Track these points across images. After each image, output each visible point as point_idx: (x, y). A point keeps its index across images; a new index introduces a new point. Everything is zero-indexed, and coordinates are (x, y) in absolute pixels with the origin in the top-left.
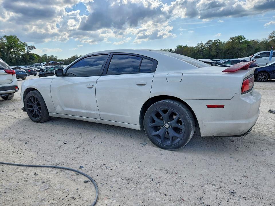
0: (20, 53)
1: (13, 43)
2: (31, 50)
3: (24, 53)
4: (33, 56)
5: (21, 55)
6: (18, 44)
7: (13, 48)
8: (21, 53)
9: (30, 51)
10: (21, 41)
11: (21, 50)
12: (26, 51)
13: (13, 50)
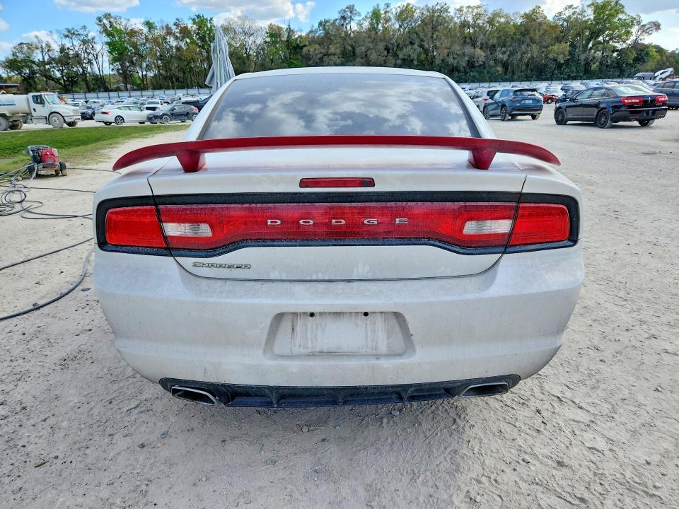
0: (616, 45)
1: (605, 21)
2: (645, 36)
3: (624, 46)
4: (647, 54)
5: (617, 51)
6: (620, 19)
7: (604, 32)
8: (619, 46)
9: (642, 37)
10: (628, 13)
11: (620, 36)
12: (633, 38)
13: (601, 39)
